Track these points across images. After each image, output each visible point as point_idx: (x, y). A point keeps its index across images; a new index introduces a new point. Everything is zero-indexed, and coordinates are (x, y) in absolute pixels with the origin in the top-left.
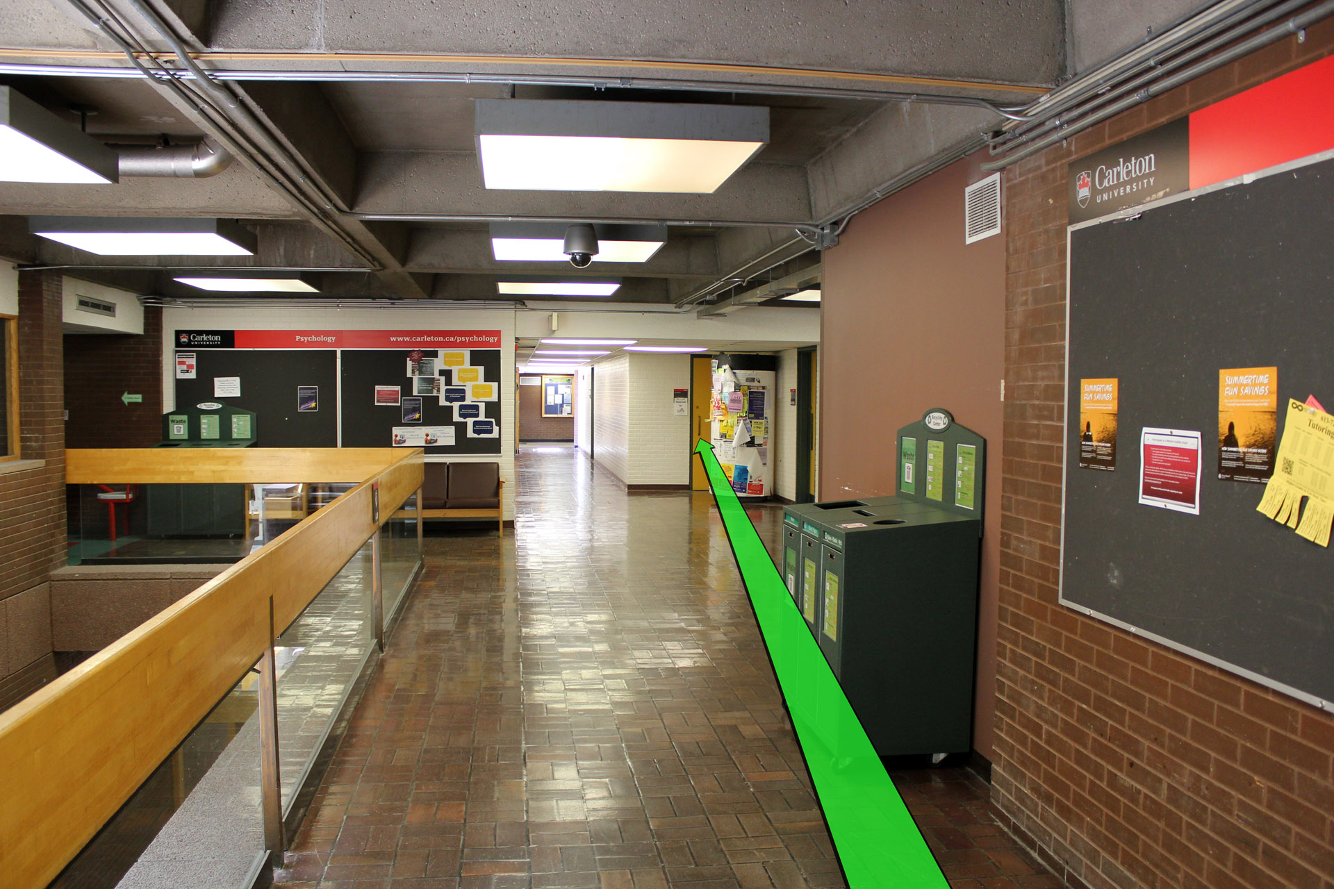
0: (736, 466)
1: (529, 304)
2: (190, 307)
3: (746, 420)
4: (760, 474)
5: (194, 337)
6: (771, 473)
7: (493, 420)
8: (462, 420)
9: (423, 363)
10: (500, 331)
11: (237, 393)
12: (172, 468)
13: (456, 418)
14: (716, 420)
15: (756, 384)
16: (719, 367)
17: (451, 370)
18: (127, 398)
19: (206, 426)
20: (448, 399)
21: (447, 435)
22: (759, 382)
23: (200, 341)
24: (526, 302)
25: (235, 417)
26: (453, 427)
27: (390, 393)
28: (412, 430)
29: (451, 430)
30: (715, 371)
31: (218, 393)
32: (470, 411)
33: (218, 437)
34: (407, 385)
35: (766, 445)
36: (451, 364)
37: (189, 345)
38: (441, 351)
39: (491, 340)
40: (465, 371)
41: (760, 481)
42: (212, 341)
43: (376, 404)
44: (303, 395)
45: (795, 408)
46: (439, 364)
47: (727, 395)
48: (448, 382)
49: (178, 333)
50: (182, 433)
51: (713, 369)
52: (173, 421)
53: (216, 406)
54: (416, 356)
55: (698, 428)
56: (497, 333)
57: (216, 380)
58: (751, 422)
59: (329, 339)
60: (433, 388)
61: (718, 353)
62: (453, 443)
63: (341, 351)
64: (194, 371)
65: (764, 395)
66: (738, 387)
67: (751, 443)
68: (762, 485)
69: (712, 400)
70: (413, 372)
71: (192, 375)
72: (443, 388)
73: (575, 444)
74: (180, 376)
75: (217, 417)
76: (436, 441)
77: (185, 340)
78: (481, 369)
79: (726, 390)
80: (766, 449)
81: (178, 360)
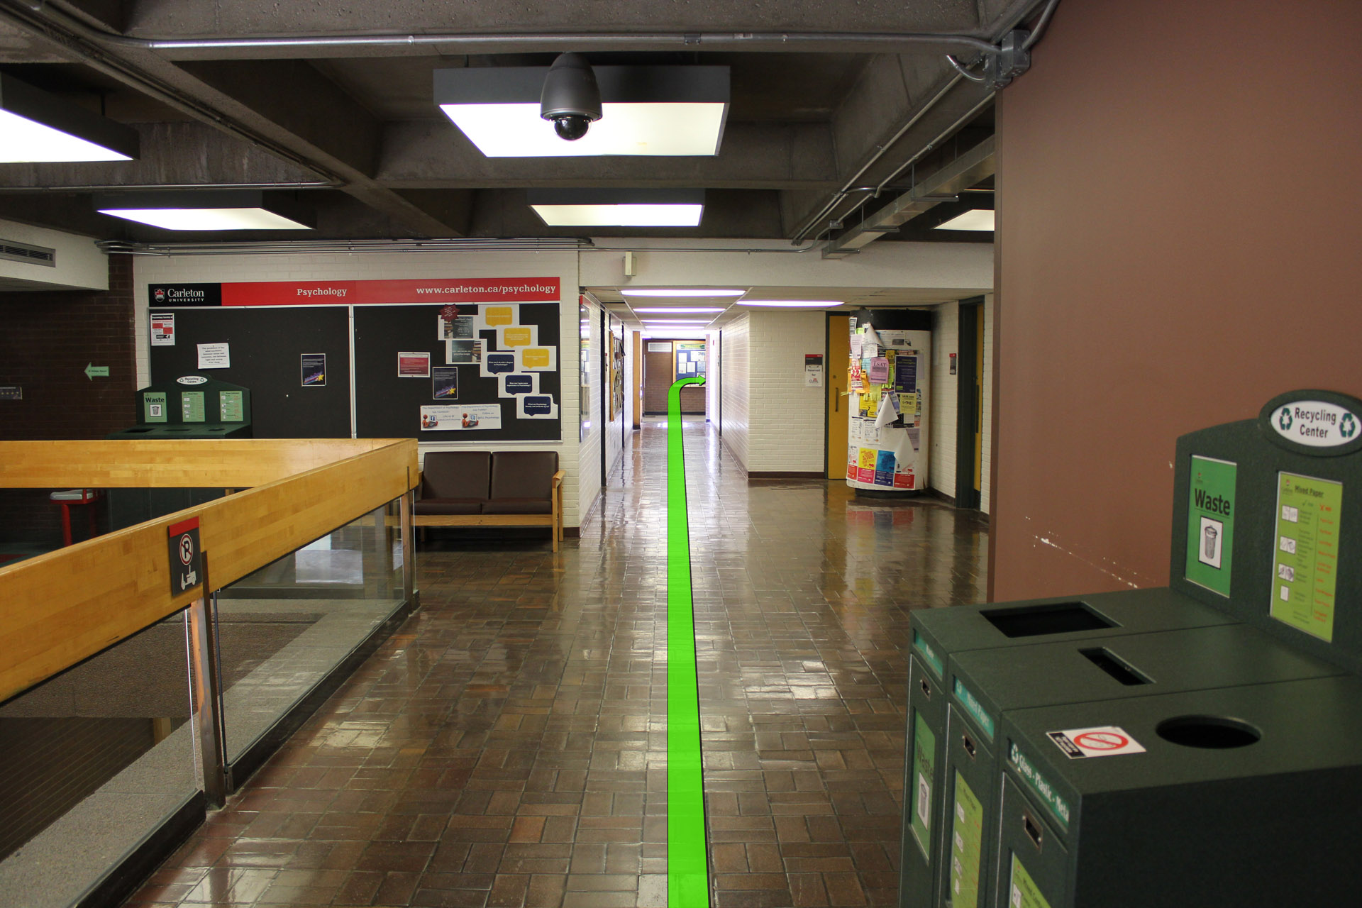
0: (879, 451)
1: (598, 242)
2: (165, 254)
3: (893, 393)
4: (910, 461)
5: (172, 293)
6: (925, 460)
7: (550, 396)
8: (510, 396)
9: (459, 322)
10: (559, 278)
11: (225, 363)
12: (80, 467)
13: (502, 393)
14: (855, 394)
15: (905, 347)
16: (858, 326)
17: (495, 331)
18: (92, 371)
19: (189, 406)
20: (491, 368)
21: (490, 415)
22: (909, 344)
23: (179, 298)
24: (594, 240)
25: (223, 395)
26: (499, 405)
27: (418, 361)
28: (446, 410)
29: (496, 409)
30: (853, 331)
31: (202, 364)
32: (521, 384)
33: (203, 420)
34: (438, 351)
35: (918, 425)
36: (495, 322)
37: (165, 302)
38: (483, 306)
39: (547, 290)
40: (513, 331)
41: (911, 470)
42: (194, 298)
43: (399, 376)
44: (307, 365)
45: (955, 378)
46: (479, 323)
47: (868, 361)
48: (492, 346)
49: (153, 288)
50: (160, 414)
51: (852, 329)
52: (149, 400)
53: (200, 380)
54: (449, 313)
55: (834, 403)
56: (555, 282)
57: (200, 347)
58: (899, 396)
59: (339, 293)
60: (472, 354)
61: (858, 309)
62: (499, 426)
63: (354, 307)
64: (172, 336)
65: (916, 362)
66: (882, 351)
67: (899, 423)
68: (912, 477)
69: (851, 367)
70: (446, 334)
71: (171, 341)
72: (485, 354)
73: (707, 418)
74: (157, 343)
75: (201, 394)
76: (476, 424)
77: (161, 296)
78: (534, 329)
79: (866, 355)
80: (918, 430)
81: (152, 322)
